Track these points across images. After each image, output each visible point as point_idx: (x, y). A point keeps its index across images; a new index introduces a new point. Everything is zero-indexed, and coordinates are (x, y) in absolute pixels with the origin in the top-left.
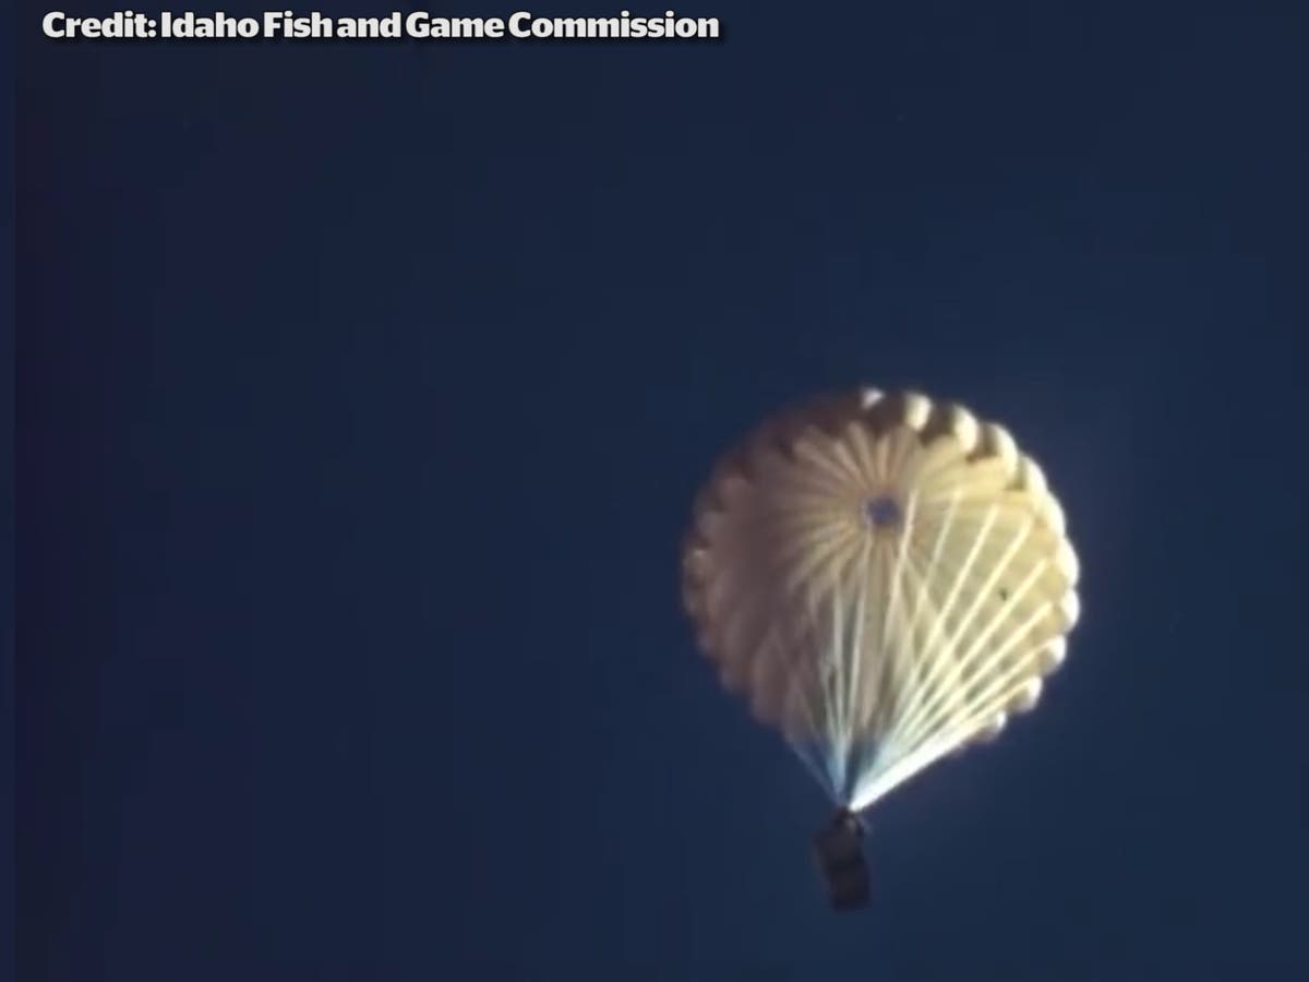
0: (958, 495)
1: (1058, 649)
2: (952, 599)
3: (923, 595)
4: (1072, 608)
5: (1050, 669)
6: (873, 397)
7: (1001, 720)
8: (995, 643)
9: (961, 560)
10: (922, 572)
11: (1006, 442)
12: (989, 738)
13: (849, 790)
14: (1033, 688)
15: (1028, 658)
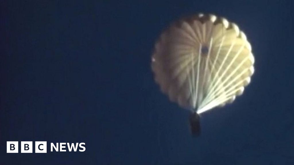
0: (221, 45)
1: (248, 80)
2: (220, 68)
3: (213, 67)
4: (252, 70)
5: (247, 84)
6: (201, 15)
7: (234, 97)
8: (232, 78)
9: (222, 59)
10: (213, 62)
11: (236, 28)
12: (231, 102)
13: (196, 109)
14: (242, 89)
15: (241, 82)
